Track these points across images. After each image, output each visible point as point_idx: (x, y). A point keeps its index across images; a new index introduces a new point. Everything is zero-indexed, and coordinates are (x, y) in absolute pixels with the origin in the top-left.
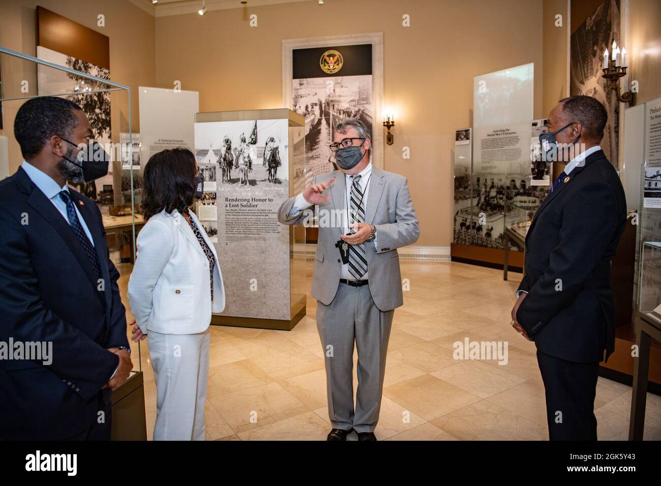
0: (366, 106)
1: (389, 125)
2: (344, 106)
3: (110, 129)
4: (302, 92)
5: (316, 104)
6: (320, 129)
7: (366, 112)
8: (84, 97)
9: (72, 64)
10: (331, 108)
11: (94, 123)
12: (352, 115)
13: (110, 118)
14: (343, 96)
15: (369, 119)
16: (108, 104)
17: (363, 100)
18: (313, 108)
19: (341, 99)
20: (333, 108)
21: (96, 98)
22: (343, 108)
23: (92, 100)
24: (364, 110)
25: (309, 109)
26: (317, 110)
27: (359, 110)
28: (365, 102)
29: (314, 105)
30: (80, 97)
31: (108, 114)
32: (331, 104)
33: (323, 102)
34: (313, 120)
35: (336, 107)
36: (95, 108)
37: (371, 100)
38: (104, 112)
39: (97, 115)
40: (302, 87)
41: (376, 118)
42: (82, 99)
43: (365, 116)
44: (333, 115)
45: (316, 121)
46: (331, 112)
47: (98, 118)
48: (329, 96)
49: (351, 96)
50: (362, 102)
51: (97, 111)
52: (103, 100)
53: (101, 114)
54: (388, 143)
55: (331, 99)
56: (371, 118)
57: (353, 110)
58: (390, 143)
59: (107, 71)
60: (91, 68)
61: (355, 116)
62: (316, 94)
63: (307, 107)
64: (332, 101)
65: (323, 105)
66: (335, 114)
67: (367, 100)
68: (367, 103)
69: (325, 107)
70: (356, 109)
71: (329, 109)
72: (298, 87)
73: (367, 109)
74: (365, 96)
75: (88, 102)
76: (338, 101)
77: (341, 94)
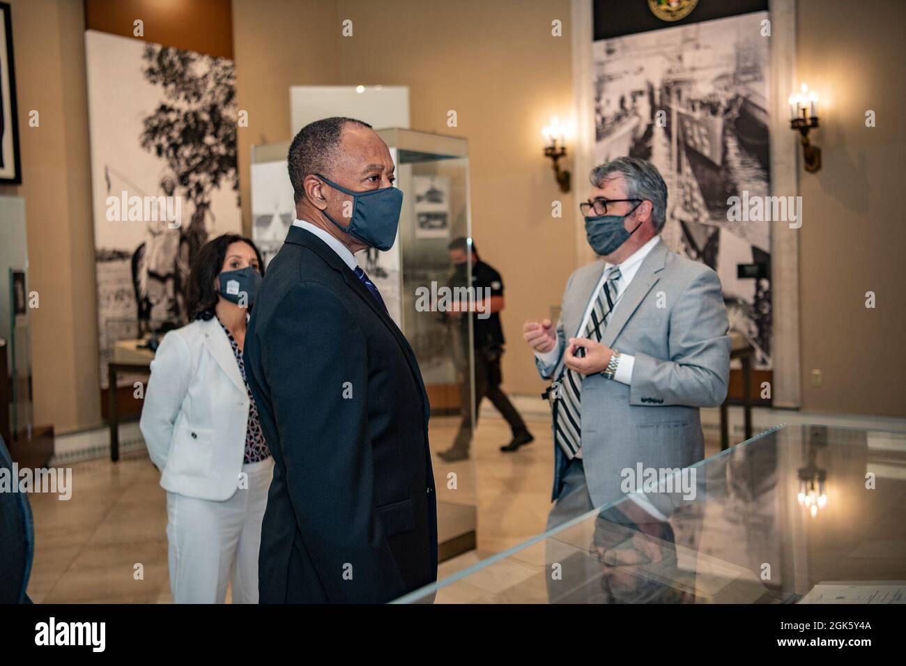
0: (755, 86)
1: (804, 125)
2: (703, 89)
3: (237, 173)
4: (612, 68)
5: (641, 93)
6: (650, 148)
7: (753, 99)
8: (182, 118)
9: (155, 57)
10: (674, 98)
11: (201, 163)
12: (721, 110)
13: (236, 153)
14: (701, 69)
15: (760, 116)
16: (232, 125)
17: (746, 71)
18: (634, 100)
19: (696, 75)
20: (679, 97)
21: (205, 117)
22: (699, 97)
23: (197, 121)
24: (749, 96)
25: (628, 104)
26: (643, 105)
27: (737, 96)
28: (750, 77)
29: (636, 94)
30: (173, 117)
31: (231, 143)
32: (674, 89)
33: (657, 85)
34: (635, 130)
35: (685, 94)
36: (203, 135)
37: (766, 72)
38: (223, 141)
39: (209, 148)
40: (612, 57)
41: (777, 111)
42: (177, 120)
43: (750, 109)
44: (679, 113)
45: (643, 129)
46: (675, 107)
47: (211, 153)
48: (670, 71)
49: (718, 66)
50: (743, 78)
51: (209, 140)
52: (220, 119)
53: (217, 145)
54: (807, 169)
55: (673, 77)
56: (765, 111)
57: (723, 98)
58: (811, 168)
59: (228, 63)
60: (193, 60)
61: (727, 111)
62: (641, 69)
63: (622, 101)
64: (676, 82)
65: (657, 94)
66: (683, 111)
67: (756, 72)
68: (756, 79)
69: (661, 97)
70: (731, 95)
71: (669, 101)
72: (604, 57)
73: (755, 93)
74: (749, 64)
75: (188, 127)
76: (689, 82)
77: (697, 64)
